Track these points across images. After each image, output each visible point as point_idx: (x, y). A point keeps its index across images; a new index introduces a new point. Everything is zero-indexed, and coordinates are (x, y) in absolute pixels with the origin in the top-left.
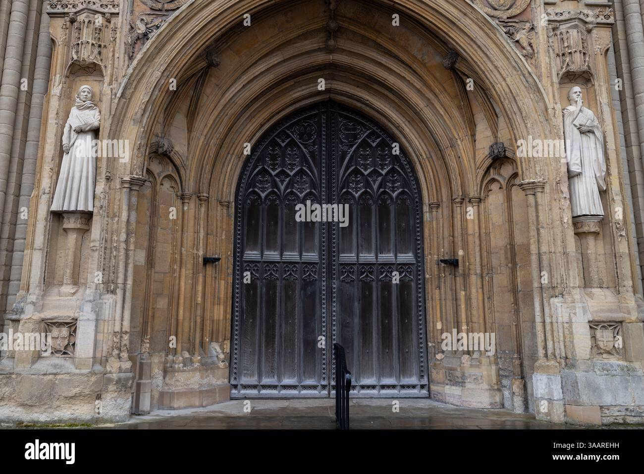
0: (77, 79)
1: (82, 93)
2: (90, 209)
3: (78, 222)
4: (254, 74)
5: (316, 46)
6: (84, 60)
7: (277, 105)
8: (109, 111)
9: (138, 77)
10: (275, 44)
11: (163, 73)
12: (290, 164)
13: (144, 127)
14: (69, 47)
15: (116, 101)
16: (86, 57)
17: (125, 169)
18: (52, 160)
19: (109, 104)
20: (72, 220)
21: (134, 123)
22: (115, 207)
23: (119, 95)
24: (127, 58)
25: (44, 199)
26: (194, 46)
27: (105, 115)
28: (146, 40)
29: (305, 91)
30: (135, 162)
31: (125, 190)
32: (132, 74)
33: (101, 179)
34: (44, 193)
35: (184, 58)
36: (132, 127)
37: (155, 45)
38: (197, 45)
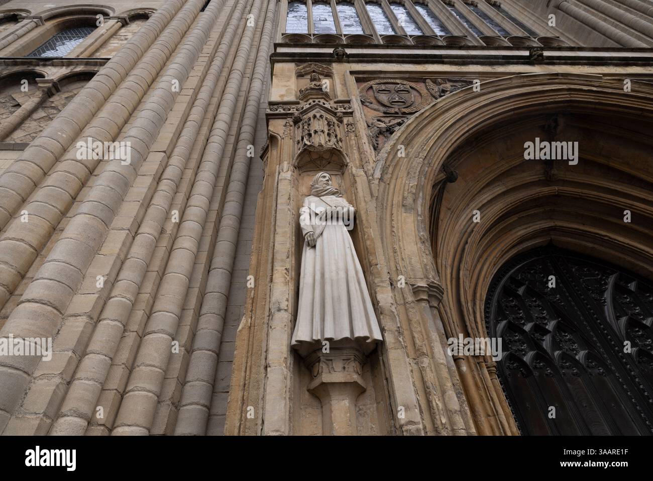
0: (305, 174)
1: (321, 179)
2: (378, 336)
3: (351, 369)
5: (534, 178)
6: (321, 145)
8: (369, 193)
9: (394, 164)
11: (424, 160)
12: (537, 318)
13: (421, 215)
14: (294, 141)
15: (377, 182)
16: (323, 142)
17: (413, 270)
18: (288, 257)
19: (368, 185)
20: (338, 365)
21: (406, 209)
22: (416, 335)
23: (378, 175)
24: (372, 148)
25: (282, 318)
26: (449, 140)
27: (364, 197)
28: (389, 135)
30: (425, 260)
31: (424, 304)
32: (387, 158)
33: (382, 282)
34: (279, 310)
35: (441, 149)
36: (405, 214)
37: (405, 135)
38: (451, 140)
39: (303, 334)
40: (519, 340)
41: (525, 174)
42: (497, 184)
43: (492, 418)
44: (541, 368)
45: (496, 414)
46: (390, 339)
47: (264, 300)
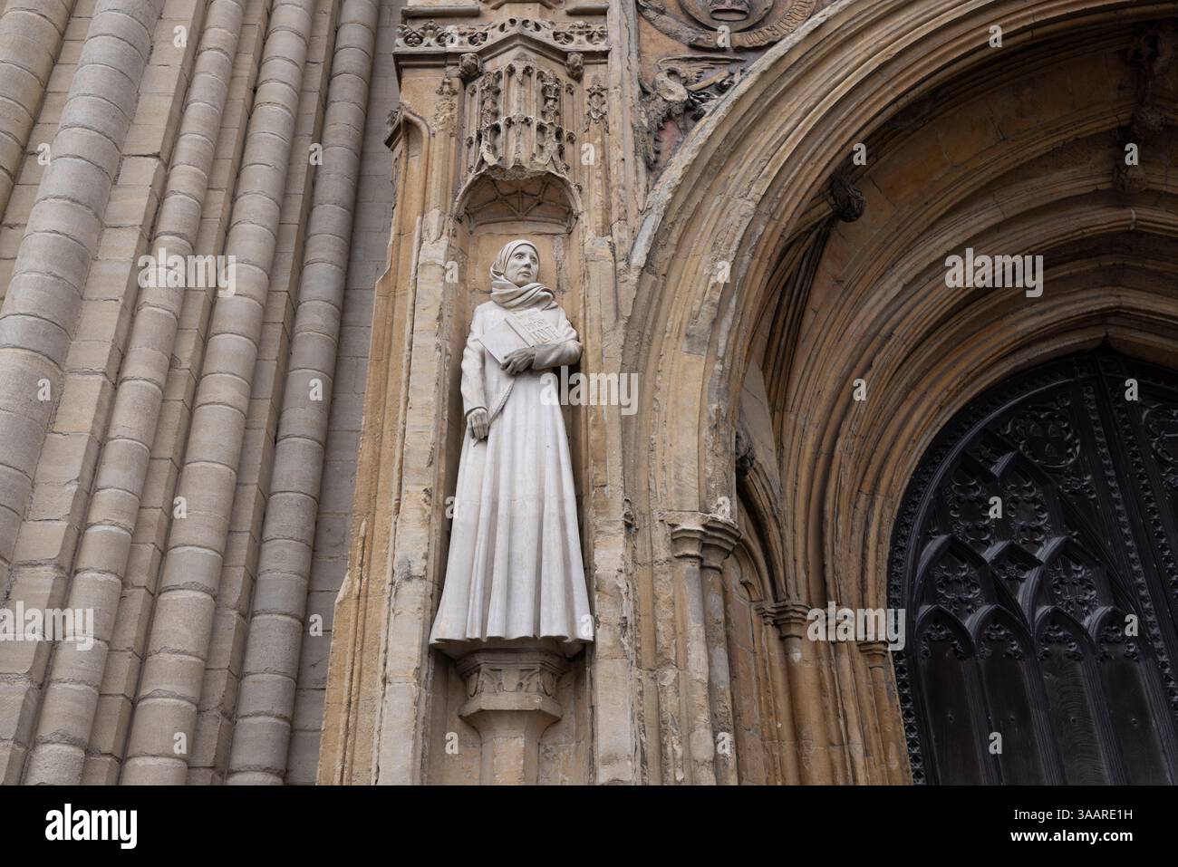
0: (483, 230)
1: (514, 261)
3: (533, 688)
4: (928, 255)
6: (519, 167)
7: (979, 352)
8: (612, 307)
9: (686, 216)
10: (990, 171)
11: (758, 205)
12: (1023, 529)
13: (723, 359)
14: (459, 141)
15: (633, 277)
16: (524, 157)
17: (679, 493)
18: (431, 463)
19: (612, 287)
20: (510, 679)
21: (691, 346)
22: (661, 627)
23: (639, 258)
24: (642, 166)
25: (414, 593)
26: (835, 136)
27: (601, 319)
28: (690, 122)
29: (1047, 316)
30: (710, 470)
31: (687, 565)
32: (670, 204)
33: (610, 523)
34: (409, 578)
35: (810, 166)
36: (686, 357)
37: (726, 130)
38: (841, 136)
39: (450, 626)
40: (966, 579)
41: (1060, 175)
42: (978, 206)
43: (837, 750)
44: (1000, 640)
45: (844, 742)
46: (604, 641)
47: (385, 545)
